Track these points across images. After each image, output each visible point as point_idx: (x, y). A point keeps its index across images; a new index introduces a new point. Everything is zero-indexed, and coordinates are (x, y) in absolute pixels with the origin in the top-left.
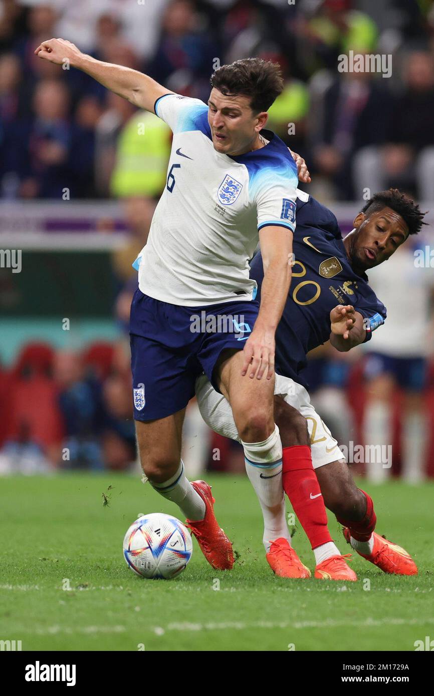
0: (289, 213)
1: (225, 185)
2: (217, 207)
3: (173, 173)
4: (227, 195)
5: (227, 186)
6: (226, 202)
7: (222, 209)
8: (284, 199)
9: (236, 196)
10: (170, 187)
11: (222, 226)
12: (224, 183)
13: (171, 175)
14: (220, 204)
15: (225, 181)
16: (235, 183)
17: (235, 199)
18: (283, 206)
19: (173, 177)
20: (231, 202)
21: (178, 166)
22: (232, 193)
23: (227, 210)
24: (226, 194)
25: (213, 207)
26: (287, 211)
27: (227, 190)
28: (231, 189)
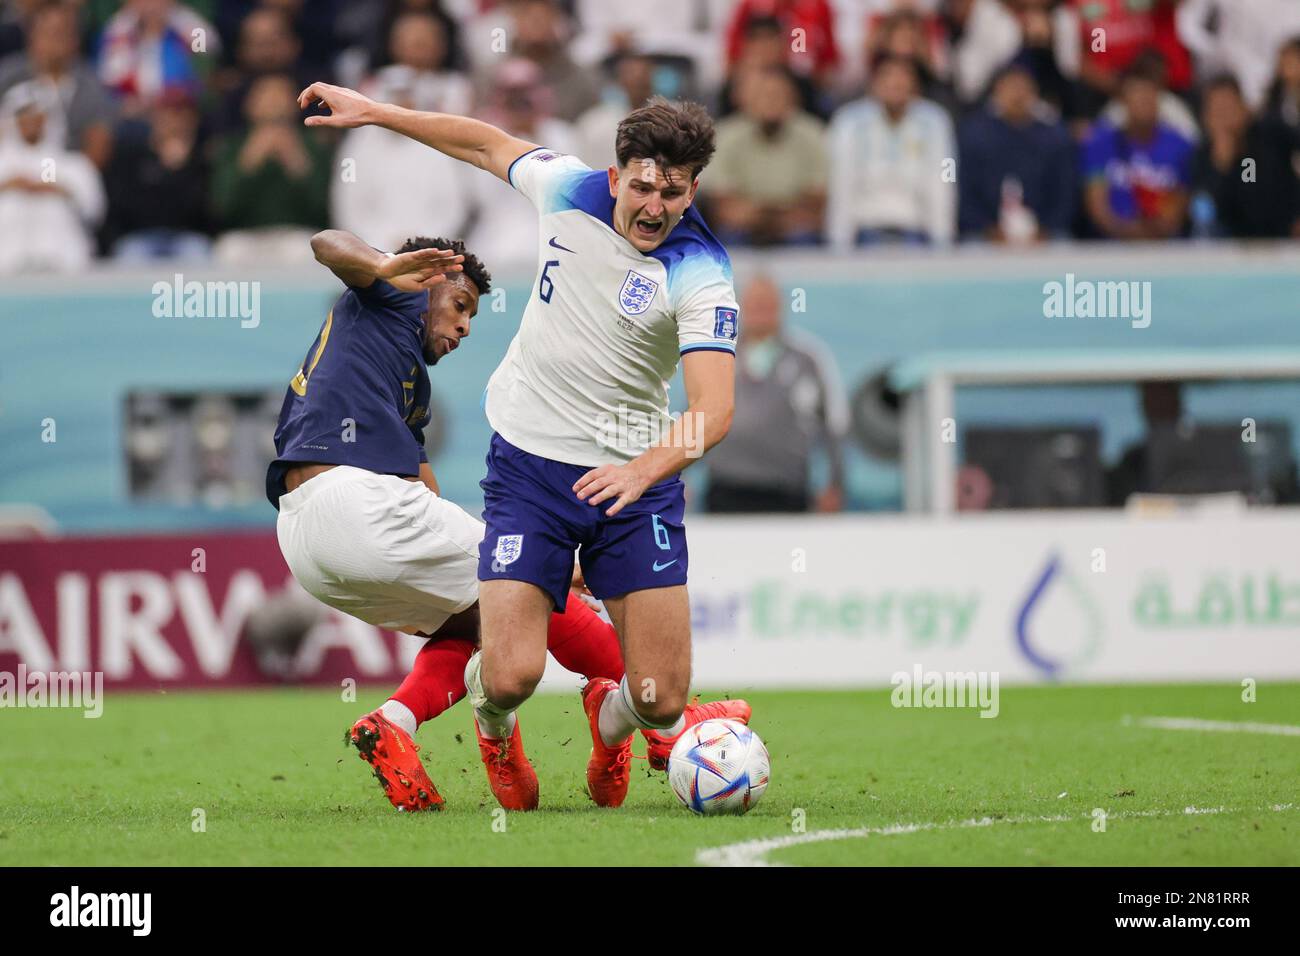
0: (725, 327)
1: (629, 285)
2: (620, 319)
3: (548, 274)
4: (635, 300)
5: (632, 287)
6: (633, 311)
7: (629, 321)
8: (718, 308)
9: (649, 300)
10: (546, 295)
11: (631, 346)
12: (628, 282)
13: (545, 277)
14: (625, 315)
15: (629, 279)
16: (644, 281)
17: (647, 305)
18: (717, 318)
19: (548, 280)
20: (642, 309)
21: (555, 263)
22: (642, 297)
23: (637, 323)
24: (632, 298)
25: (614, 319)
26: (722, 324)
27: (633, 293)
28: (640, 291)
